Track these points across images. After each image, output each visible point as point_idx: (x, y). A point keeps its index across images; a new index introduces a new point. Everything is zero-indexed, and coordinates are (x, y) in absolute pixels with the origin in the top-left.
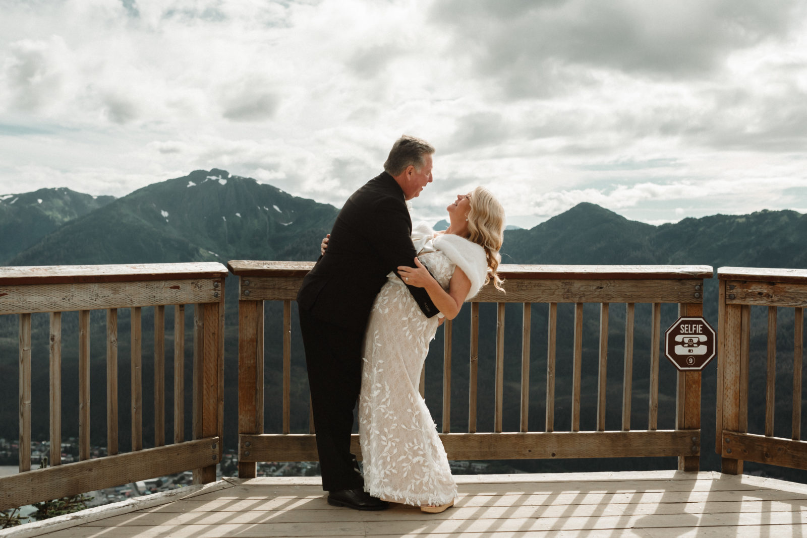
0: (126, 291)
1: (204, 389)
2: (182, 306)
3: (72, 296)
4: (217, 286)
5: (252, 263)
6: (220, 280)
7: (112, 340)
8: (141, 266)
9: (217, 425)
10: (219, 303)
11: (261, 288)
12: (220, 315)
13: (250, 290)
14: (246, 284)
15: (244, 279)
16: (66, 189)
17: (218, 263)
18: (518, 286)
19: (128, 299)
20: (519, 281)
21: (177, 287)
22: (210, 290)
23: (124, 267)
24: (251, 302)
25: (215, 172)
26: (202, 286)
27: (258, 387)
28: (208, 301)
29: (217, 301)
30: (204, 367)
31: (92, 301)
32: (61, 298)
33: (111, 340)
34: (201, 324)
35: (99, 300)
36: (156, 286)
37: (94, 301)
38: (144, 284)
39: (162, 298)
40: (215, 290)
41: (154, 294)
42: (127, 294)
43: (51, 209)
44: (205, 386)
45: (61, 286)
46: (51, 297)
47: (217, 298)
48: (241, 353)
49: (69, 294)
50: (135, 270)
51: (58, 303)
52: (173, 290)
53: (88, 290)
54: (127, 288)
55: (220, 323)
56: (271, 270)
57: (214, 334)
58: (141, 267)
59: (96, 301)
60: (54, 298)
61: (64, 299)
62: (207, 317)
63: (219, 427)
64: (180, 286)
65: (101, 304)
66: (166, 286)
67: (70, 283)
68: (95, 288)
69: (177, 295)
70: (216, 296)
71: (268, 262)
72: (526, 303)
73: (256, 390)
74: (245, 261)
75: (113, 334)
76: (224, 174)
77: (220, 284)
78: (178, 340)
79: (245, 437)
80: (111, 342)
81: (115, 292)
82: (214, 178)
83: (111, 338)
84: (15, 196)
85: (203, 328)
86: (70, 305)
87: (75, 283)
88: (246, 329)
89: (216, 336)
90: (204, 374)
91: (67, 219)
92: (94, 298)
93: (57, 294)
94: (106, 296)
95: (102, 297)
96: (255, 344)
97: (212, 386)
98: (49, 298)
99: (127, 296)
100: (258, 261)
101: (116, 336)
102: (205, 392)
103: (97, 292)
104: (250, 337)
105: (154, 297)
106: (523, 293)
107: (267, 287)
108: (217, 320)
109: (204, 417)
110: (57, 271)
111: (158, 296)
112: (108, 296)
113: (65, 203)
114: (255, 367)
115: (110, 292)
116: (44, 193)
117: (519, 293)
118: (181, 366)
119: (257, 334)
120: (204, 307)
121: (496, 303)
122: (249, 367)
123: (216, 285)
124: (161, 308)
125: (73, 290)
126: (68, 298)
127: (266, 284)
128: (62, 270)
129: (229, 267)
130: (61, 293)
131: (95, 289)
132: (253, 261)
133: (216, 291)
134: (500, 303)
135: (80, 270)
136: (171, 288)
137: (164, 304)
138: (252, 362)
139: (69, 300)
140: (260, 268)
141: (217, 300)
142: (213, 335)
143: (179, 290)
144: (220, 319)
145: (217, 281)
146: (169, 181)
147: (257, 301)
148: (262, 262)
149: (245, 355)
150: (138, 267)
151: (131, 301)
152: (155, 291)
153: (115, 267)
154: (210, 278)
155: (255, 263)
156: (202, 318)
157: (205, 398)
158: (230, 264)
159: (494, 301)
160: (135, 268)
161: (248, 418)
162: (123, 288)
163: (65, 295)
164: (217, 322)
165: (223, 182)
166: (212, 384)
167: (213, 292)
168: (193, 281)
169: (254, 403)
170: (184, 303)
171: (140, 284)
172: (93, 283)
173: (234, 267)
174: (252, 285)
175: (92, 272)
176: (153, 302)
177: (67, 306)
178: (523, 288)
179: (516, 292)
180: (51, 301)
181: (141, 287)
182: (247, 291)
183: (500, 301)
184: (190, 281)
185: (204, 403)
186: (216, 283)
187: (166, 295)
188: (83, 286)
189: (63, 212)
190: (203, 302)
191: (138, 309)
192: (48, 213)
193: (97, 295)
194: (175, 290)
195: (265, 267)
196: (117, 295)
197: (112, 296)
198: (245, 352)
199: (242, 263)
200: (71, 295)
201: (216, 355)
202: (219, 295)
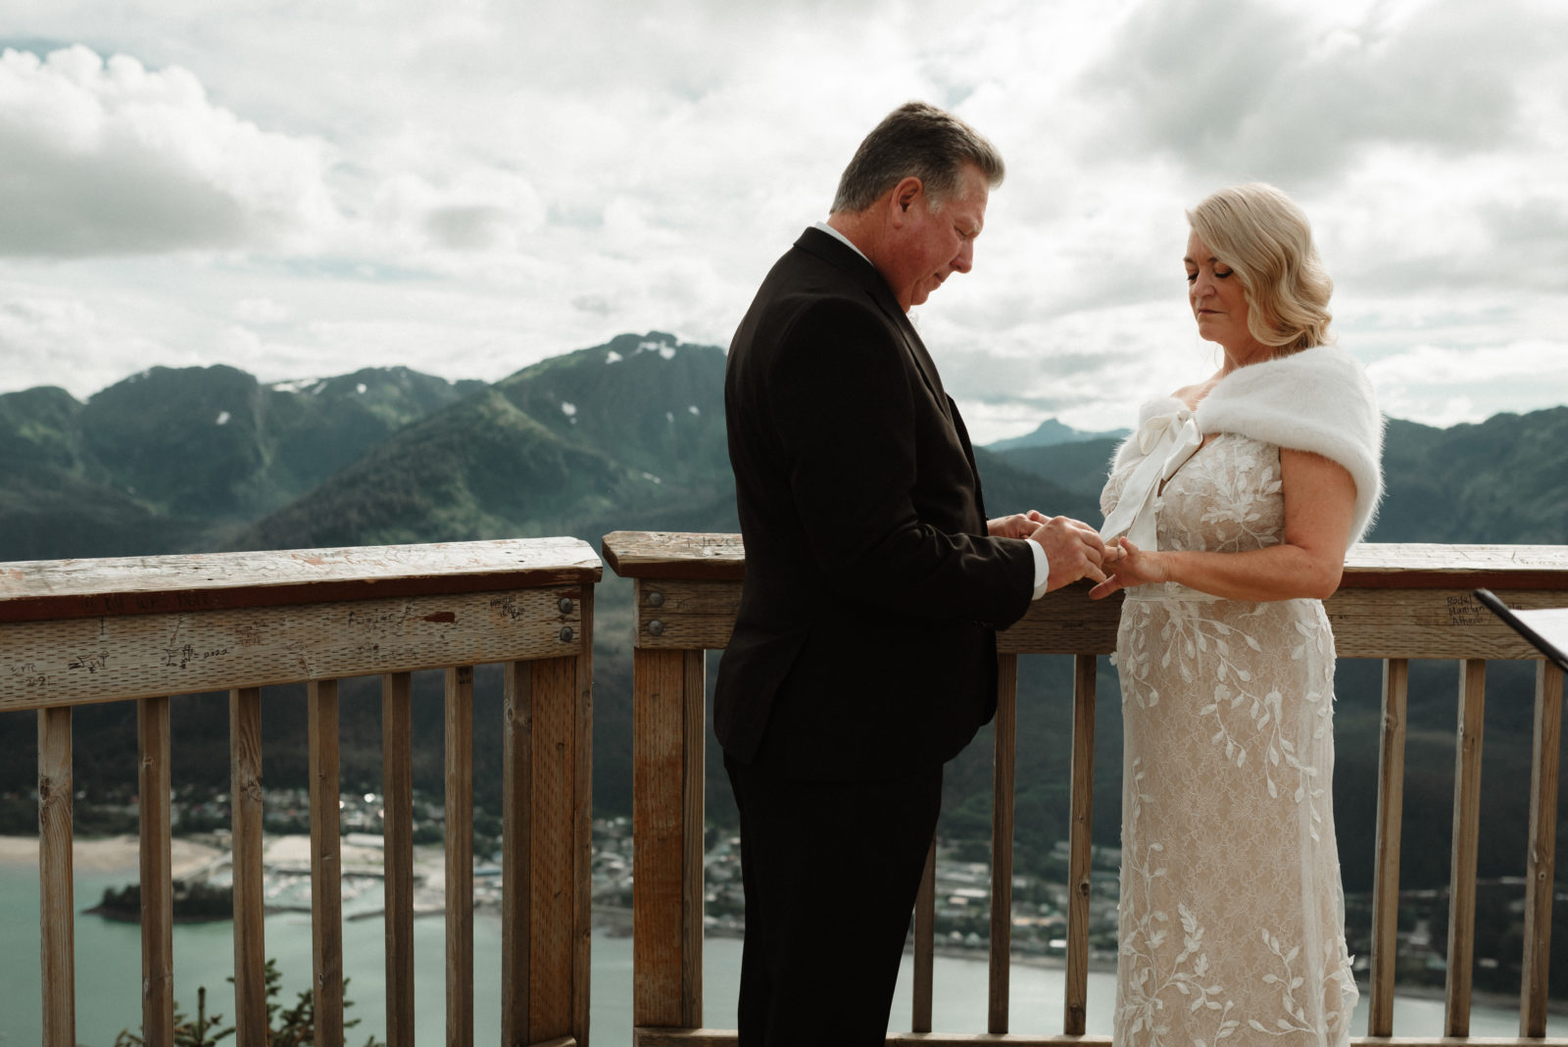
0: (283, 633)
1: (534, 904)
2: (464, 672)
3: (103, 657)
4: (567, 609)
5: (670, 538)
6: (578, 590)
7: (245, 782)
8: (338, 553)
9: (572, 1003)
10: (576, 657)
11: (695, 614)
12: (580, 692)
13: (664, 619)
14: (653, 602)
15: (648, 588)
16: (404, 369)
17: (575, 540)
18: (1452, 612)
19: (290, 659)
20: (1456, 595)
21: (449, 617)
22: (548, 621)
23: (284, 560)
24: (669, 652)
25: (654, 336)
26: (523, 610)
27: (688, 897)
28: (542, 654)
29: (568, 652)
30: (534, 843)
31: (171, 669)
32: (64, 665)
33: (241, 783)
34: (522, 720)
35: (194, 664)
36: (381, 615)
37: (177, 669)
38: (342, 611)
39: (401, 651)
40: (563, 619)
41: (375, 640)
42: (289, 643)
43: (380, 402)
44: (535, 897)
45: (61, 627)
46: (29, 661)
47: (568, 645)
48: (639, 800)
49: (91, 649)
50: (315, 568)
51: (52, 680)
52: (432, 624)
53: (156, 637)
54: (288, 624)
55: (579, 709)
56: (724, 562)
57: (561, 745)
58: (337, 559)
59: (183, 667)
60: (40, 666)
61: (76, 666)
62: (542, 698)
63: (577, 1008)
64: (457, 611)
65: (202, 677)
66: (413, 614)
67: (95, 617)
68: (180, 629)
69: (448, 638)
70: (567, 637)
71: (718, 536)
72: (1471, 663)
73: (683, 903)
74: (652, 534)
75: (247, 763)
76: (670, 340)
77: (577, 602)
78: (453, 770)
79: (651, 1038)
80: (243, 789)
81: (249, 637)
82: (652, 346)
83: (241, 777)
84: (321, 381)
85: (530, 731)
86: (97, 683)
87: (113, 616)
88: (654, 730)
89: (568, 753)
90: (534, 861)
91: (406, 419)
92: (178, 659)
93: (51, 652)
94: (218, 653)
95: (206, 655)
96: (680, 772)
97: (556, 896)
98: (22, 664)
99: (288, 648)
100: (688, 535)
101: (259, 770)
102: (535, 915)
103: (187, 641)
104: (666, 754)
105: (376, 647)
106: (1466, 630)
107: (715, 611)
108: (571, 709)
109: (532, 986)
110: (57, 577)
111: (386, 646)
112: (225, 652)
113: (404, 392)
114: (682, 839)
115: (232, 638)
116: (368, 375)
117: (1456, 630)
118: (463, 845)
119: (684, 745)
120: (532, 671)
121: (1380, 661)
122: (663, 840)
123: (567, 605)
124: (401, 678)
125: (102, 638)
126: (88, 664)
127: (710, 601)
128: (74, 575)
129: (606, 553)
130: (63, 647)
131: (181, 631)
132: (674, 535)
133: (568, 624)
134: (1393, 662)
135: (137, 571)
136: (427, 619)
137: (408, 666)
138: (672, 823)
139: (91, 669)
140: (693, 557)
141: (568, 650)
142: (557, 748)
143: (452, 626)
144: (578, 701)
145: (570, 596)
146: (577, 353)
147: (685, 651)
148: (701, 536)
149: (651, 803)
150: (330, 559)
151: (302, 662)
152: (378, 631)
153: (254, 559)
154: (549, 588)
155: (680, 540)
156: (524, 700)
157: (535, 930)
158: (607, 542)
159: (1377, 653)
160: (317, 561)
161: (661, 983)
162: (275, 625)
163: (80, 654)
164: (571, 712)
165: (668, 353)
166: (556, 889)
167: (558, 626)
168: (496, 597)
169: (676, 942)
170: (469, 661)
171: (329, 612)
172: (172, 613)
173: (618, 551)
174: (671, 605)
175: (174, 580)
176: (371, 665)
177: (87, 688)
178: (1467, 617)
179: (1447, 628)
180: (27, 673)
181: (333, 621)
182: (655, 623)
183: (1395, 655)
184: (488, 599)
185: (533, 943)
186: (567, 600)
187: (414, 642)
188: (139, 623)
189: (399, 406)
190: (528, 656)
191: (326, 685)
192: (376, 409)
193: (188, 649)
194: (441, 625)
195: (708, 553)
196: (255, 648)
197: (237, 650)
198: (653, 796)
199: (642, 540)
200: (100, 652)
201: (568, 805)
202: (575, 636)
